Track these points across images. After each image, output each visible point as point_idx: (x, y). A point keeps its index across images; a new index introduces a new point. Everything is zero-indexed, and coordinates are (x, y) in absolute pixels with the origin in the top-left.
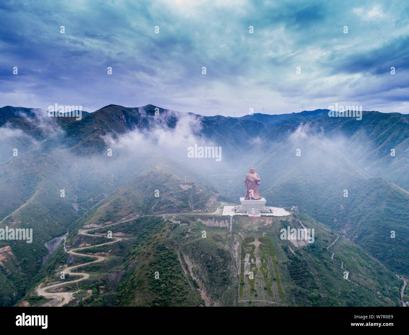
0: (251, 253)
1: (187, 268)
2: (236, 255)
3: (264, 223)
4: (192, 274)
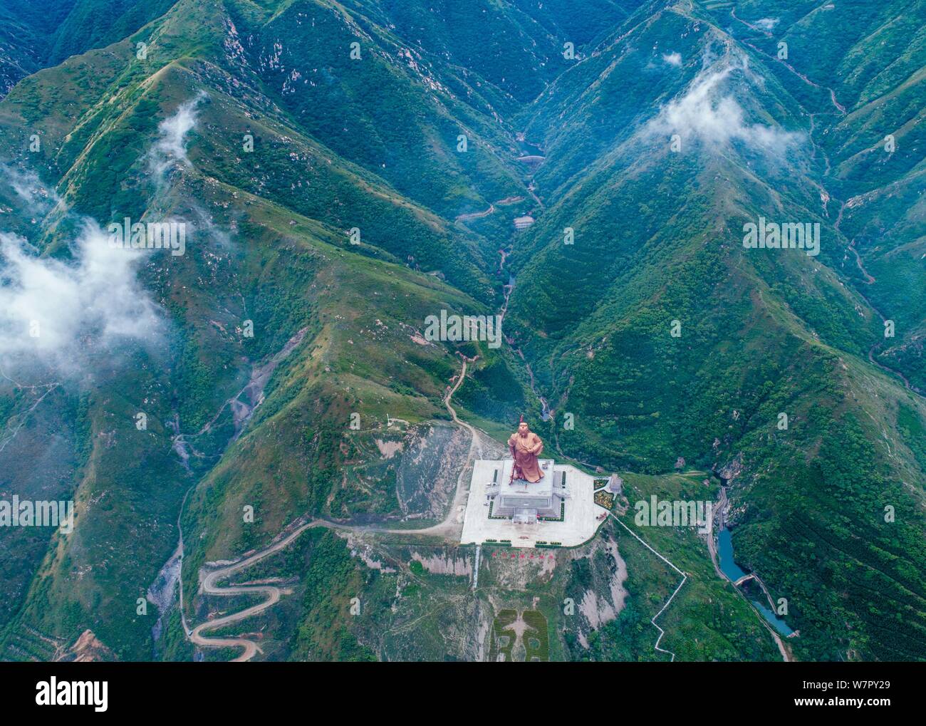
0: (508, 652)
2: (481, 656)
3: (539, 568)
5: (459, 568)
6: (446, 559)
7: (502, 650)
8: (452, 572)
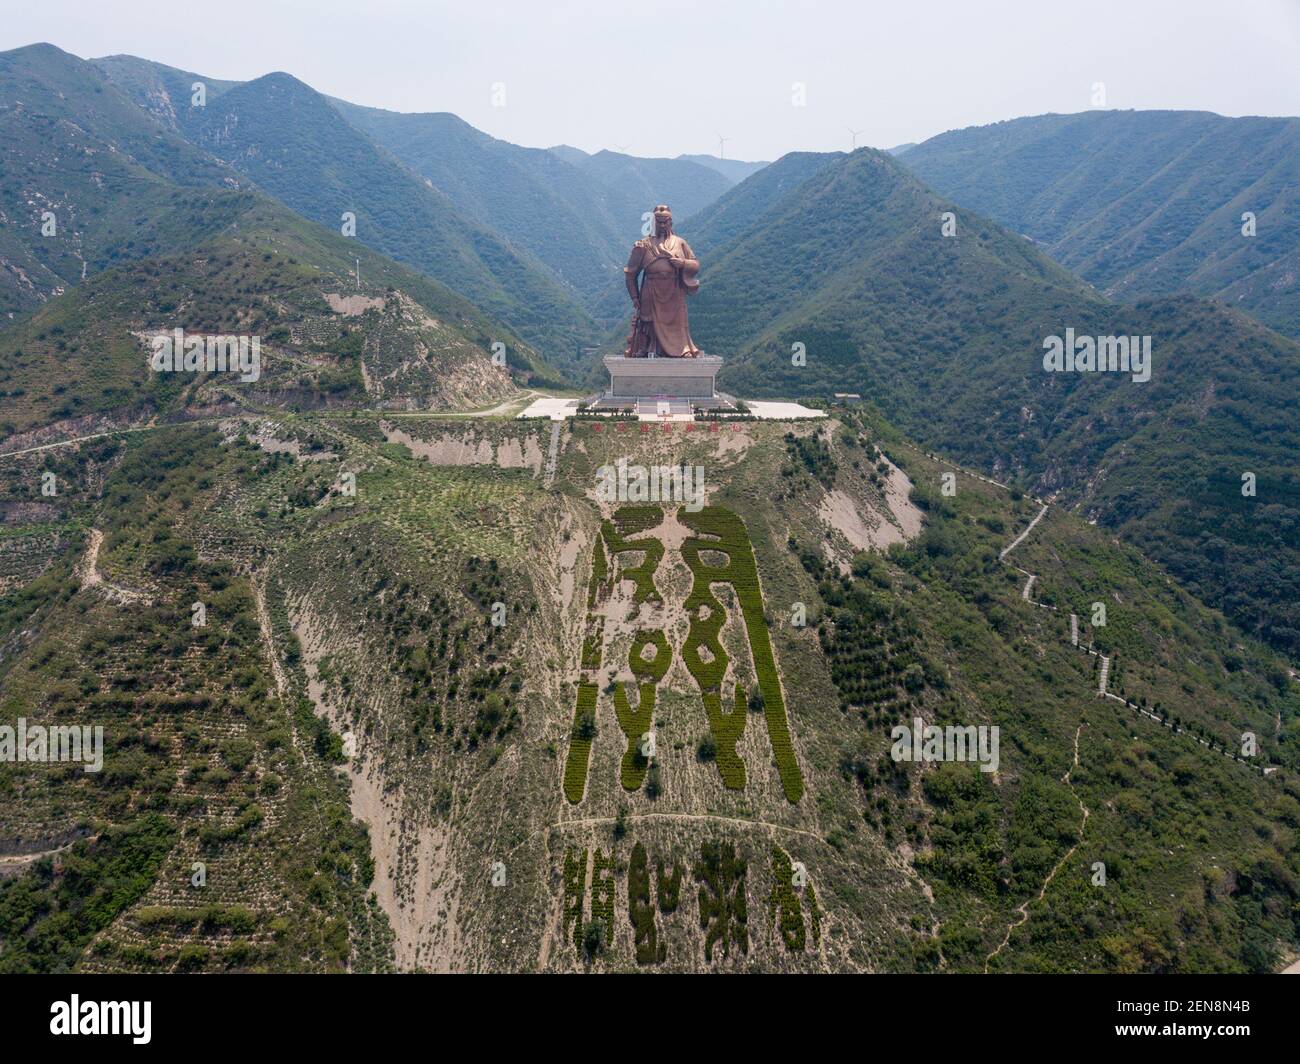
0: (643, 578)
1: (293, 659)
2: (565, 592)
3: (709, 447)
4: (315, 690)
5: (508, 456)
6: (477, 441)
7: (626, 575)
8: (489, 461)
